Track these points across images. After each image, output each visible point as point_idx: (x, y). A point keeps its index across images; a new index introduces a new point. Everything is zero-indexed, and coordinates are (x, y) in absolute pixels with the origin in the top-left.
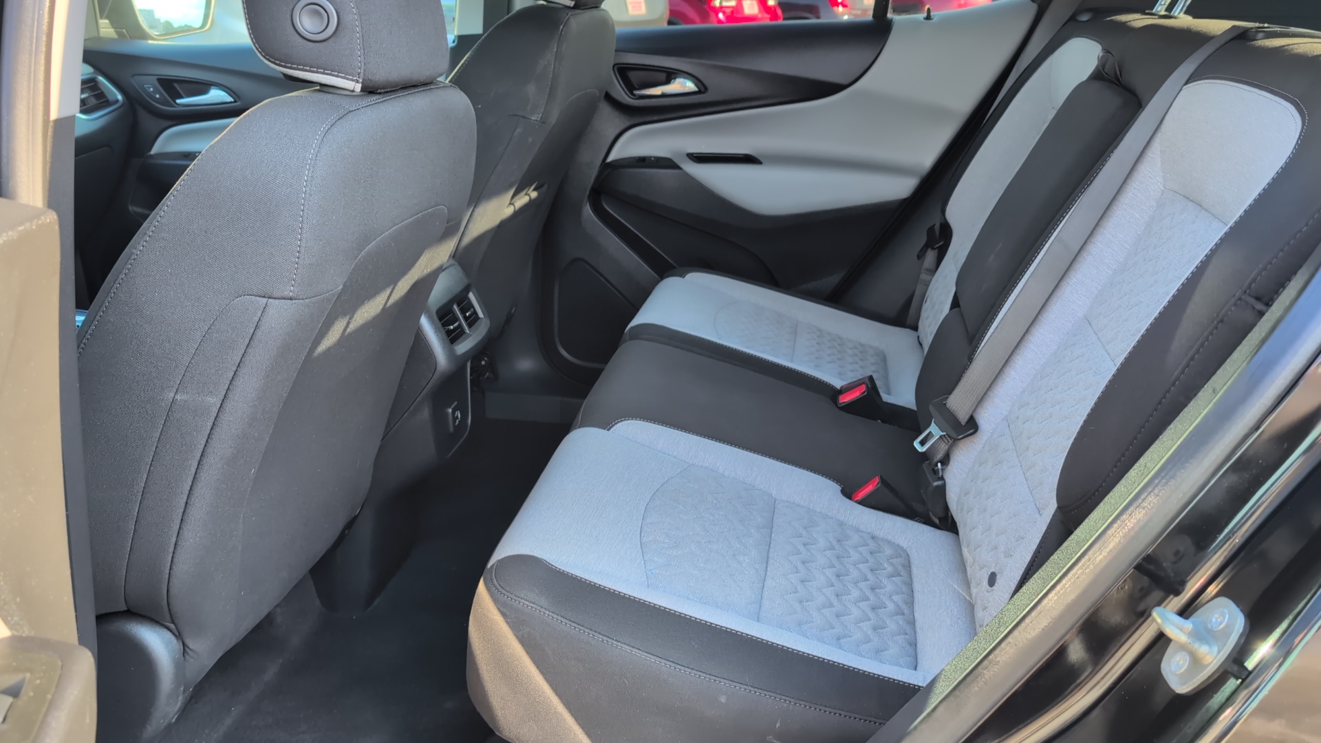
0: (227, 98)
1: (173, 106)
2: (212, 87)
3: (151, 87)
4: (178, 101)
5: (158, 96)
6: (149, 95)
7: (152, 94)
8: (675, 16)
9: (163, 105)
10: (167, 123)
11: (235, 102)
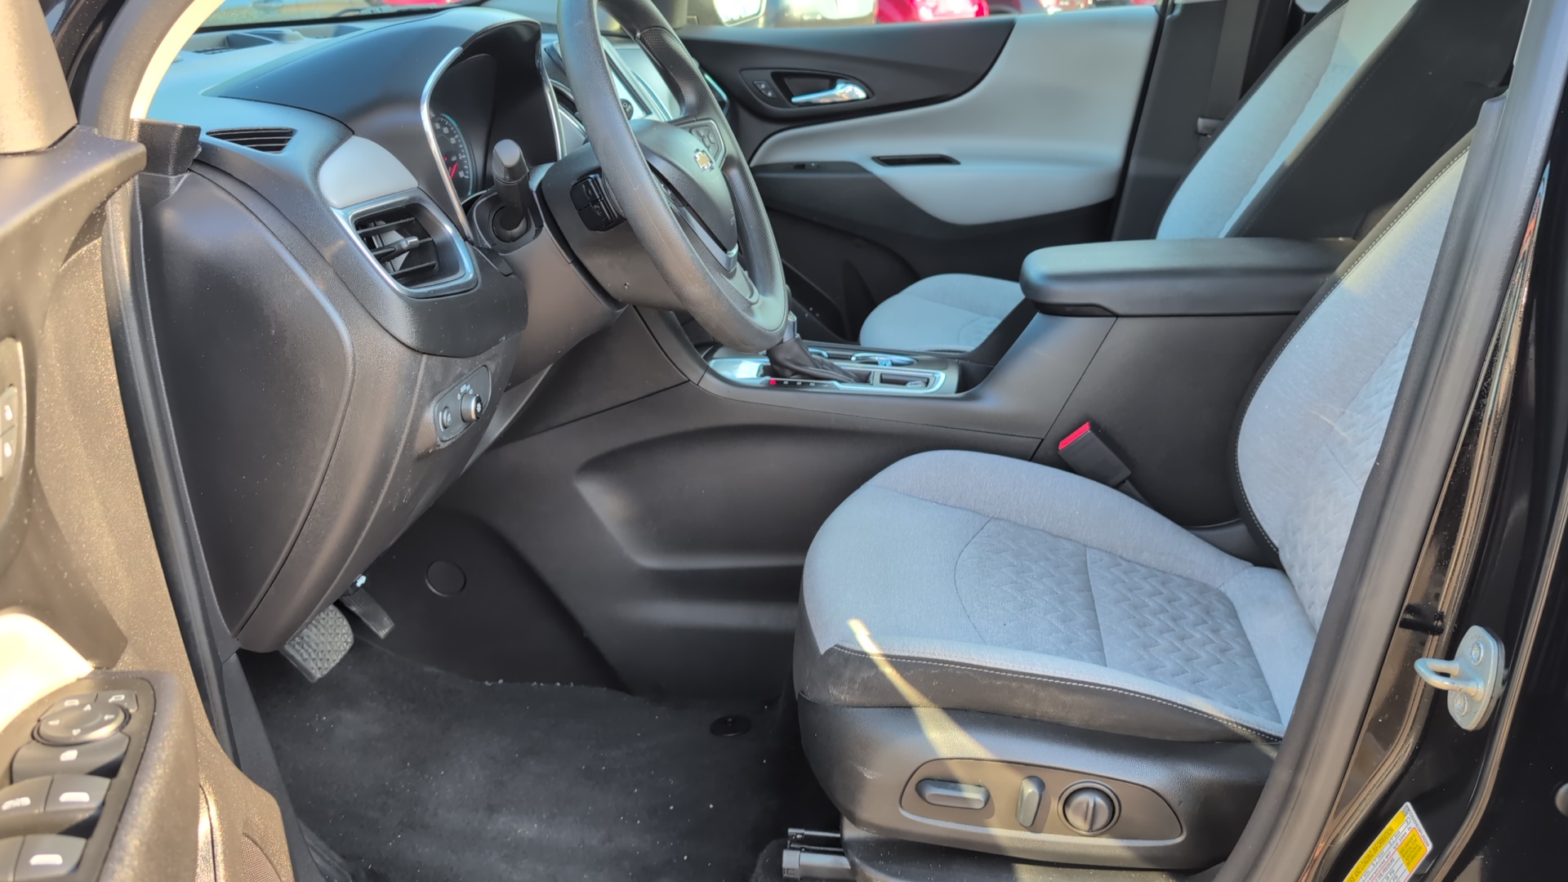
0: (860, 94)
1: (784, 106)
2: (839, 81)
3: (765, 86)
4: (794, 100)
5: (770, 94)
6: (759, 92)
7: (764, 92)
8: (881, 15)
9: (772, 105)
10: (774, 127)
11: (868, 97)
